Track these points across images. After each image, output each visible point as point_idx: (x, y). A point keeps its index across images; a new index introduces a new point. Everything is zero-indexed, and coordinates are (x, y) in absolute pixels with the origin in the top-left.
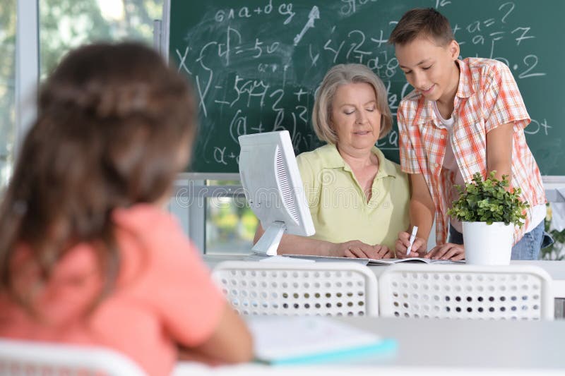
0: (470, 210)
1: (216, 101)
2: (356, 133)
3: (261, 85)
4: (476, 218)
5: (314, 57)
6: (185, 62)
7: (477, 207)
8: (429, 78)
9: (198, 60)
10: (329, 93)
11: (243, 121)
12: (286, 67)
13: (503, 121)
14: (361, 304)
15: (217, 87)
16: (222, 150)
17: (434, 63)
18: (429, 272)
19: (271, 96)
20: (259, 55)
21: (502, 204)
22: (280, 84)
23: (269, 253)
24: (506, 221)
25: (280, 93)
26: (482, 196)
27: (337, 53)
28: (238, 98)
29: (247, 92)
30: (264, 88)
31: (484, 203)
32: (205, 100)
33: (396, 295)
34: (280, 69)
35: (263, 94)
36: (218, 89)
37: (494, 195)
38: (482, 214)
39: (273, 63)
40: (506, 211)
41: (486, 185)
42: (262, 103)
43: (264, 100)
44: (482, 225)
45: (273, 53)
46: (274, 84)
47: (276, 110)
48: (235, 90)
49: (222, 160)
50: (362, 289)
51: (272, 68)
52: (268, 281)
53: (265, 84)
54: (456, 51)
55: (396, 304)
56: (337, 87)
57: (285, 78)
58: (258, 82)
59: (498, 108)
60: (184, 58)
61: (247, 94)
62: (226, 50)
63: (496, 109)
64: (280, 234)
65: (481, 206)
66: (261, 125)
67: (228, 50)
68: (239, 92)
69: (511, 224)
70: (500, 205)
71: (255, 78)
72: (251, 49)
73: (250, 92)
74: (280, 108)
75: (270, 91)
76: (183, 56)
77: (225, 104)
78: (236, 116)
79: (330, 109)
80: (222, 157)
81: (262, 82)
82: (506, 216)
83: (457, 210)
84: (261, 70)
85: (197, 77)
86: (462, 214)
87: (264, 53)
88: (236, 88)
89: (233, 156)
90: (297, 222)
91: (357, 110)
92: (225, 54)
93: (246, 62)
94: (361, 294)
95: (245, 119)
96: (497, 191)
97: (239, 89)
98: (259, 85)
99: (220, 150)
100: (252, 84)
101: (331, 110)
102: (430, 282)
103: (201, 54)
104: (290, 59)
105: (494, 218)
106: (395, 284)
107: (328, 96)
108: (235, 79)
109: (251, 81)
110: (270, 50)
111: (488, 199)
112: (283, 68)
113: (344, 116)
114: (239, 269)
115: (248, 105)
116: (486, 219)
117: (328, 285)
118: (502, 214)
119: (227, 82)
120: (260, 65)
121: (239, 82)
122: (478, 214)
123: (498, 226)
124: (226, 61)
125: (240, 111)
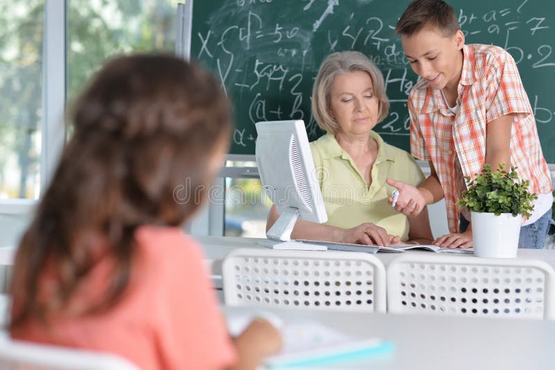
0: (478, 201)
1: (236, 84)
2: (355, 121)
3: (280, 69)
4: (485, 209)
5: (332, 42)
6: (207, 45)
7: (485, 198)
8: (435, 68)
9: (219, 44)
10: (327, 83)
11: (262, 104)
12: (305, 52)
13: (502, 112)
14: (369, 292)
15: (237, 70)
16: (241, 132)
17: (439, 54)
18: (437, 263)
19: (290, 80)
20: (279, 40)
21: (511, 196)
22: (299, 69)
23: (282, 238)
24: (514, 212)
25: (299, 77)
26: (491, 187)
27: (355, 40)
28: (258, 82)
29: (266, 76)
30: (283, 72)
31: (492, 195)
32: (226, 83)
33: (404, 285)
34: (300, 53)
35: (283, 78)
36: (239, 72)
37: (503, 187)
38: (490, 205)
39: (293, 48)
40: (514, 202)
41: (495, 177)
42: (281, 87)
43: (283, 84)
44: (490, 216)
45: (292, 38)
46: (293, 69)
47: (295, 94)
48: (255, 74)
49: (241, 142)
50: (371, 279)
51: (291, 53)
52: (280, 267)
53: (284, 68)
54: (461, 40)
55: (404, 294)
56: (334, 77)
57: (303, 63)
58: (278, 66)
59: (498, 99)
60: (206, 41)
61: (266, 77)
62: (247, 34)
63: (496, 101)
64: (294, 220)
65: (490, 198)
66: (279, 109)
67: (249, 34)
68: (259, 76)
69: (519, 216)
70: (508, 196)
71: (275, 62)
72: (272, 34)
73: (269, 76)
74: (298, 92)
75: (289, 76)
76: (205, 39)
77: (245, 87)
78: (255, 100)
79: (328, 98)
80: (241, 139)
81: (281, 67)
82: (514, 207)
83: (466, 200)
84: (281, 54)
85: (218, 60)
86: (471, 205)
87: (284, 37)
88: (256, 72)
89: (251, 138)
90: (310, 209)
91: (354, 98)
92: (246, 38)
93: (266, 47)
94: (369, 283)
95: (264, 103)
96: (506, 183)
97: (259, 73)
98: (278, 69)
99: (239, 132)
100: (272, 68)
101: (330, 99)
102: (437, 273)
103: (222, 38)
104: (309, 44)
105: (502, 209)
106: (402, 274)
107: (326, 86)
108: (255, 62)
109: (270, 65)
110: (290, 35)
111: (497, 190)
112: (302, 53)
113: (343, 104)
114: (252, 257)
115: (267, 89)
116: (494, 210)
117: (338, 274)
118: (510, 205)
119: (247, 66)
120: (280, 49)
121: (259, 66)
122: (487, 205)
123: (505, 217)
124: (246, 46)
125: (259, 94)
